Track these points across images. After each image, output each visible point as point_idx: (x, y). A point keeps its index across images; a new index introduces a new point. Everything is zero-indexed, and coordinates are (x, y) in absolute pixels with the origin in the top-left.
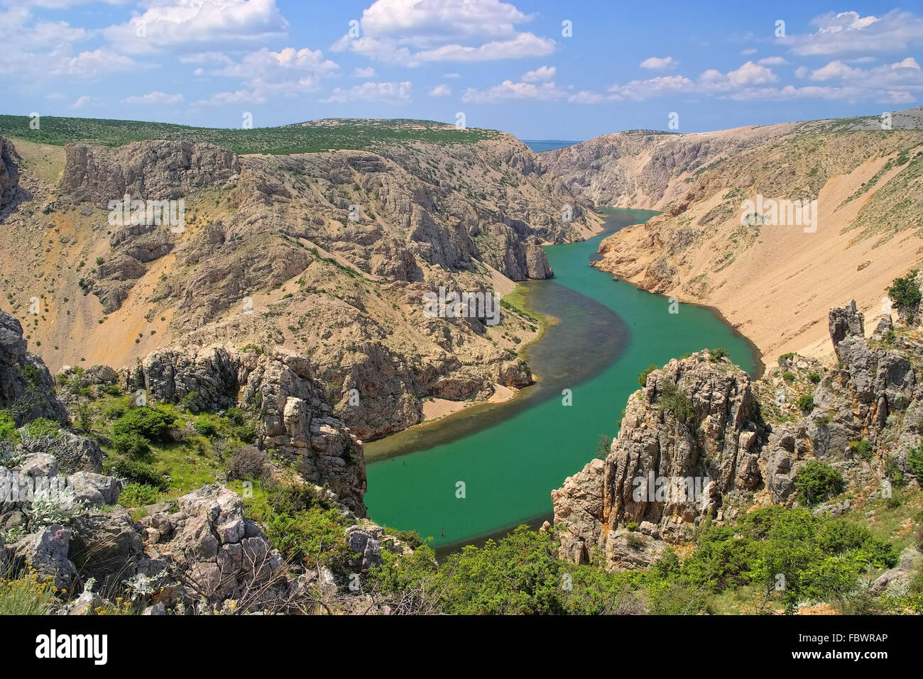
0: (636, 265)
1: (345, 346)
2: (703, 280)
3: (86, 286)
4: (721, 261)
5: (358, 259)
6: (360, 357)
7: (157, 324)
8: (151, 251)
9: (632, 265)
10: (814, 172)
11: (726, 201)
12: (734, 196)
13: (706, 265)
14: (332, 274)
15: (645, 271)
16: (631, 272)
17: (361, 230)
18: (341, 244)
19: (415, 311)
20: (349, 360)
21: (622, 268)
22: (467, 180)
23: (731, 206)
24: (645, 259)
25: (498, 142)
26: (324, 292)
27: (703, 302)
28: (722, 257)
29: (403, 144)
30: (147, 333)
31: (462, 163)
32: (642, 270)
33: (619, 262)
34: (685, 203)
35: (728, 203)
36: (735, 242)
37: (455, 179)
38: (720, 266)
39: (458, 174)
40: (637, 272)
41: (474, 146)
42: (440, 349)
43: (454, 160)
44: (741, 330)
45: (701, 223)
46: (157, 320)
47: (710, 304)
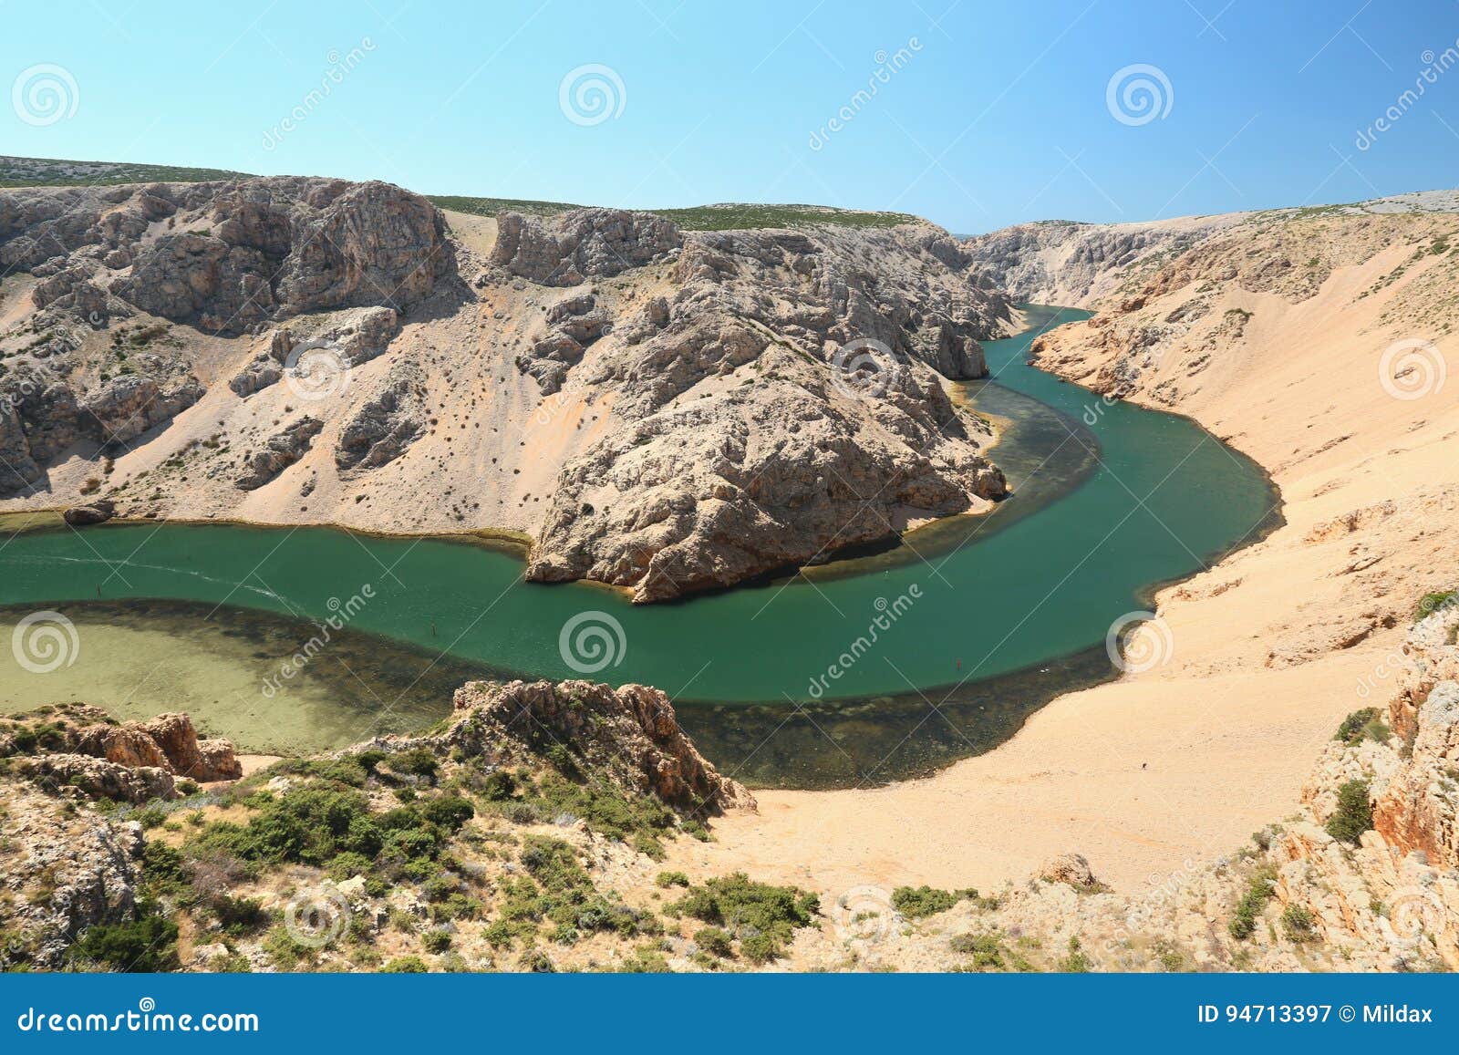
0: (1084, 366)
1: (816, 441)
2: (1174, 385)
3: (523, 366)
4: (1196, 364)
5: (810, 345)
6: (831, 454)
7: (598, 408)
8: (588, 329)
9: (1080, 365)
10: (1314, 262)
11: (1200, 295)
12: (1210, 289)
13: (1176, 367)
14: (790, 359)
15: (1098, 372)
16: (1078, 374)
17: (812, 312)
18: (792, 327)
19: (881, 405)
20: (822, 457)
21: (1067, 368)
22: (884, 267)
23: (1205, 302)
24: (1096, 359)
25: (917, 226)
26: (786, 378)
27: (1174, 410)
28: (1197, 359)
29: (817, 227)
30: (588, 419)
31: (878, 248)
32: (1094, 371)
33: (1064, 362)
34: (1141, 297)
35: (1203, 297)
36: (1213, 342)
37: (872, 265)
38: (1194, 369)
39: (876, 261)
40: (1088, 374)
41: (892, 231)
42: (910, 451)
43: (870, 245)
44: (1231, 442)
45: (1169, 320)
46: (598, 403)
47: (1183, 412)
